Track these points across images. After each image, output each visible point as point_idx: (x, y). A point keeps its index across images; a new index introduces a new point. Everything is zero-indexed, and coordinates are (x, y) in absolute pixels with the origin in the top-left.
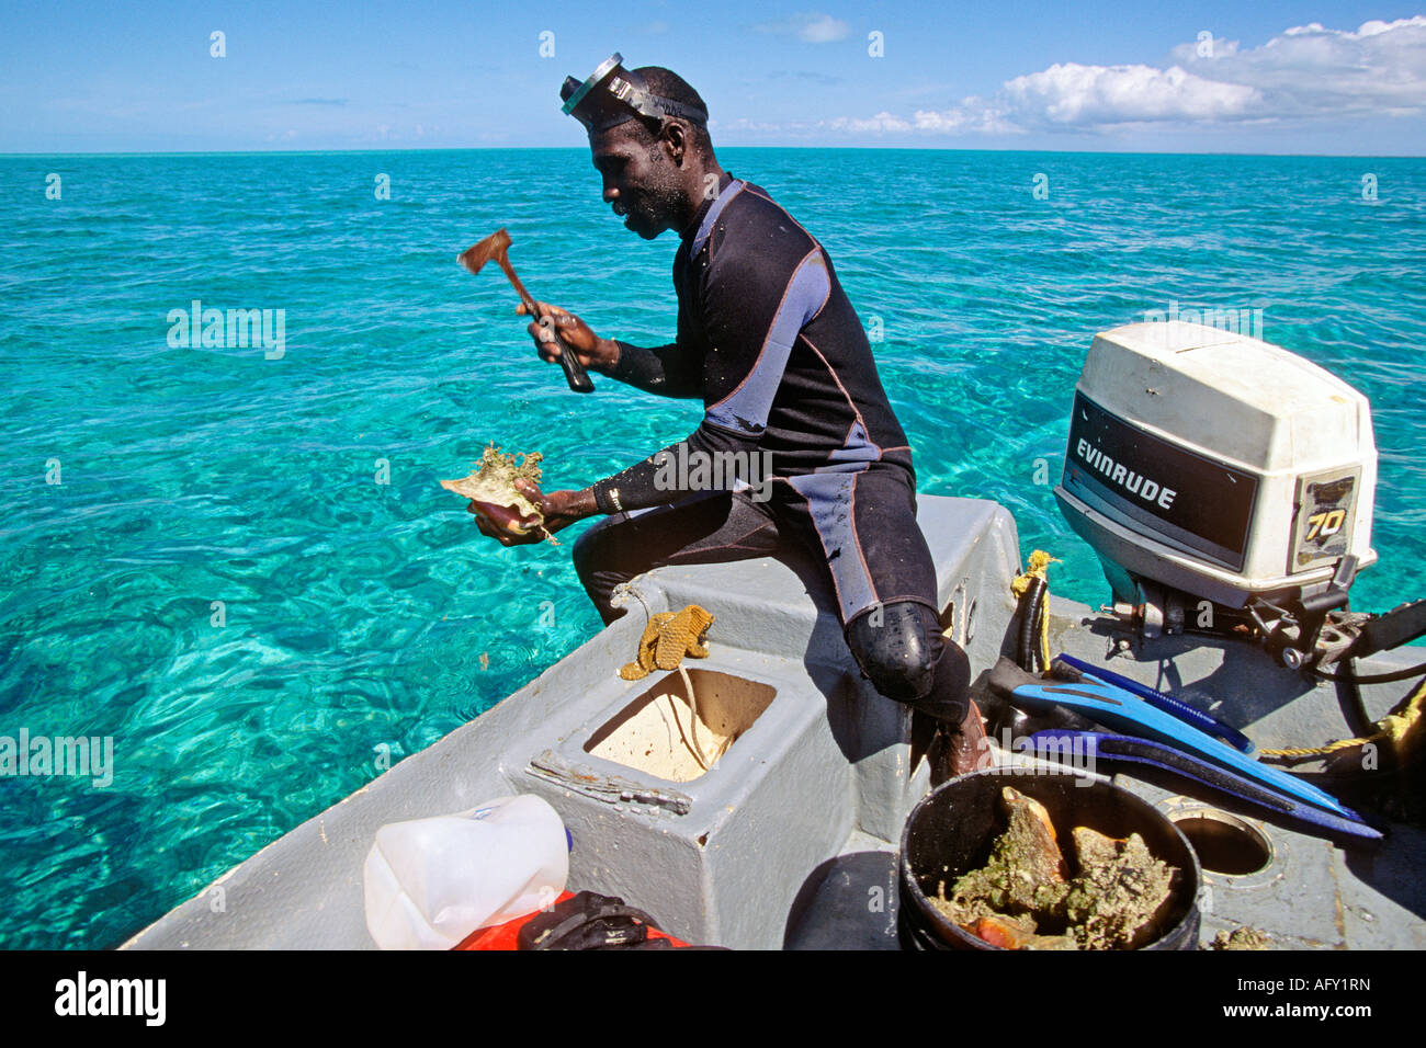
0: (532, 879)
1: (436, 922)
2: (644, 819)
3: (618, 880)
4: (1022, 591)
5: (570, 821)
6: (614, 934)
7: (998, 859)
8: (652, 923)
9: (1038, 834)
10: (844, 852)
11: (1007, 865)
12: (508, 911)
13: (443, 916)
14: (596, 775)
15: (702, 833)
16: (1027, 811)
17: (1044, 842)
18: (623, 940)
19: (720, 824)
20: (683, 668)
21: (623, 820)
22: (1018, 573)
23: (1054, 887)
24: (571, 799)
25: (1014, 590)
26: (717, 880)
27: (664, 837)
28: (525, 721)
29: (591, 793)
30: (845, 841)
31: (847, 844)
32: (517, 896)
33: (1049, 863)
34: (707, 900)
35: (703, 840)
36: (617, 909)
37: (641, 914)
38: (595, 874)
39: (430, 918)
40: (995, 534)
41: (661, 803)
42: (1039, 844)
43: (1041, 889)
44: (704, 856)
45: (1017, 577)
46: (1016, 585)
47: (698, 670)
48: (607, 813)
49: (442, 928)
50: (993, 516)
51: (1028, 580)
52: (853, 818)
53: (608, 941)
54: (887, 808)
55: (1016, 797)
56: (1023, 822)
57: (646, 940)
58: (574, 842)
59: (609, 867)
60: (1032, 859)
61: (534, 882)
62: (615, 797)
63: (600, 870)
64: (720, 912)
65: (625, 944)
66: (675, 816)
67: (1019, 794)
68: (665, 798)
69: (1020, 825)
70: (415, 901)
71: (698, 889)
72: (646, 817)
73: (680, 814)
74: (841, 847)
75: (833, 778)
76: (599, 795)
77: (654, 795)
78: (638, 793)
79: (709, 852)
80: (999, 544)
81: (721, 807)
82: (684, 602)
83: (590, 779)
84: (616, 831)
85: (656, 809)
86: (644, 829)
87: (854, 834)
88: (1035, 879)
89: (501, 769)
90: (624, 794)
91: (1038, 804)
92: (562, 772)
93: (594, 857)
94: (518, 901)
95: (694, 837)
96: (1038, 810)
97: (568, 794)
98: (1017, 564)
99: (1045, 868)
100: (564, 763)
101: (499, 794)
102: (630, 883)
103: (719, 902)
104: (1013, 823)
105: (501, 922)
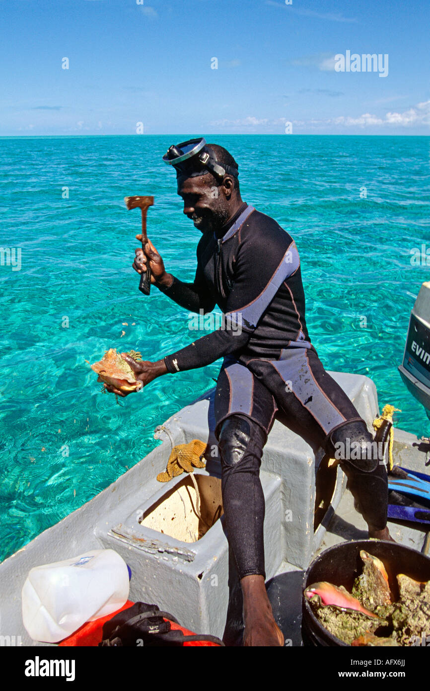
0: (111, 597)
1: (60, 623)
2: (170, 563)
3: (155, 593)
4: (378, 427)
5: (130, 562)
6: (153, 628)
7: (357, 590)
8: (173, 620)
9: (378, 578)
10: (277, 574)
11: (361, 594)
12: (98, 614)
13: (63, 621)
14: (145, 539)
15: (200, 573)
16: (372, 564)
17: (381, 582)
18: (157, 631)
19: (209, 567)
20: (192, 475)
21: (159, 564)
22: (377, 416)
23: (386, 607)
24: (132, 551)
25: (375, 426)
26: (207, 597)
27: (180, 574)
28: (108, 506)
29: (142, 548)
30: (278, 568)
31: (280, 570)
32: (103, 606)
33: (385, 595)
34: (202, 608)
35: (200, 576)
36: (155, 613)
37: (168, 615)
38: (144, 590)
39: (57, 621)
40: (364, 395)
41: (179, 555)
42: (379, 583)
43: (379, 608)
44: (200, 585)
45: (377, 419)
46: (375, 423)
47: (201, 475)
48: (150, 559)
49: (63, 626)
50: (363, 385)
51: (382, 421)
52: (283, 555)
53: (150, 632)
54: (301, 551)
55: (367, 557)
56: (370, 570)
57: (170, 630)
58: (132, 572)
59: (151, 587)
60: (375, 591)
61: (112, 598)
62: (155, 551)
63: (146, 588)
64: (209, 613)
65: (159, 633)
66: (185, 562)
67: (369, 554)
68: (181, 552)
69: (369, 573)
70: (49, 612)
71: (198, 602)
72: (171, 562)
73: (189, 561)
74: (276, 571)
75: (271, 535)
76: (147, 550)
77: (176, 550)
78: (167, 549)
79: (204, 582)
80: (366, 400)
81: (210, 557)
82: (193, 436)
83: (142, 540)
84: (155, 568)
85: (176, 558)
86: (170, 569)
87: (283, 563)
88: (375, 602)
89: (95, 533)
90: (160, 549)
91: (379, 560)
92: (127, 536)
93: (143, 581)
94: (103, 609)
95: (196, 575)
96: (379, 564)
97: (130, 548)
98: (376, 412)
99: (381, 597)
100: (129, 531)
101: (94, 548)
102: (162, 596)
103: (209, 608)
104: (365, 571)
105: (94, 620)
